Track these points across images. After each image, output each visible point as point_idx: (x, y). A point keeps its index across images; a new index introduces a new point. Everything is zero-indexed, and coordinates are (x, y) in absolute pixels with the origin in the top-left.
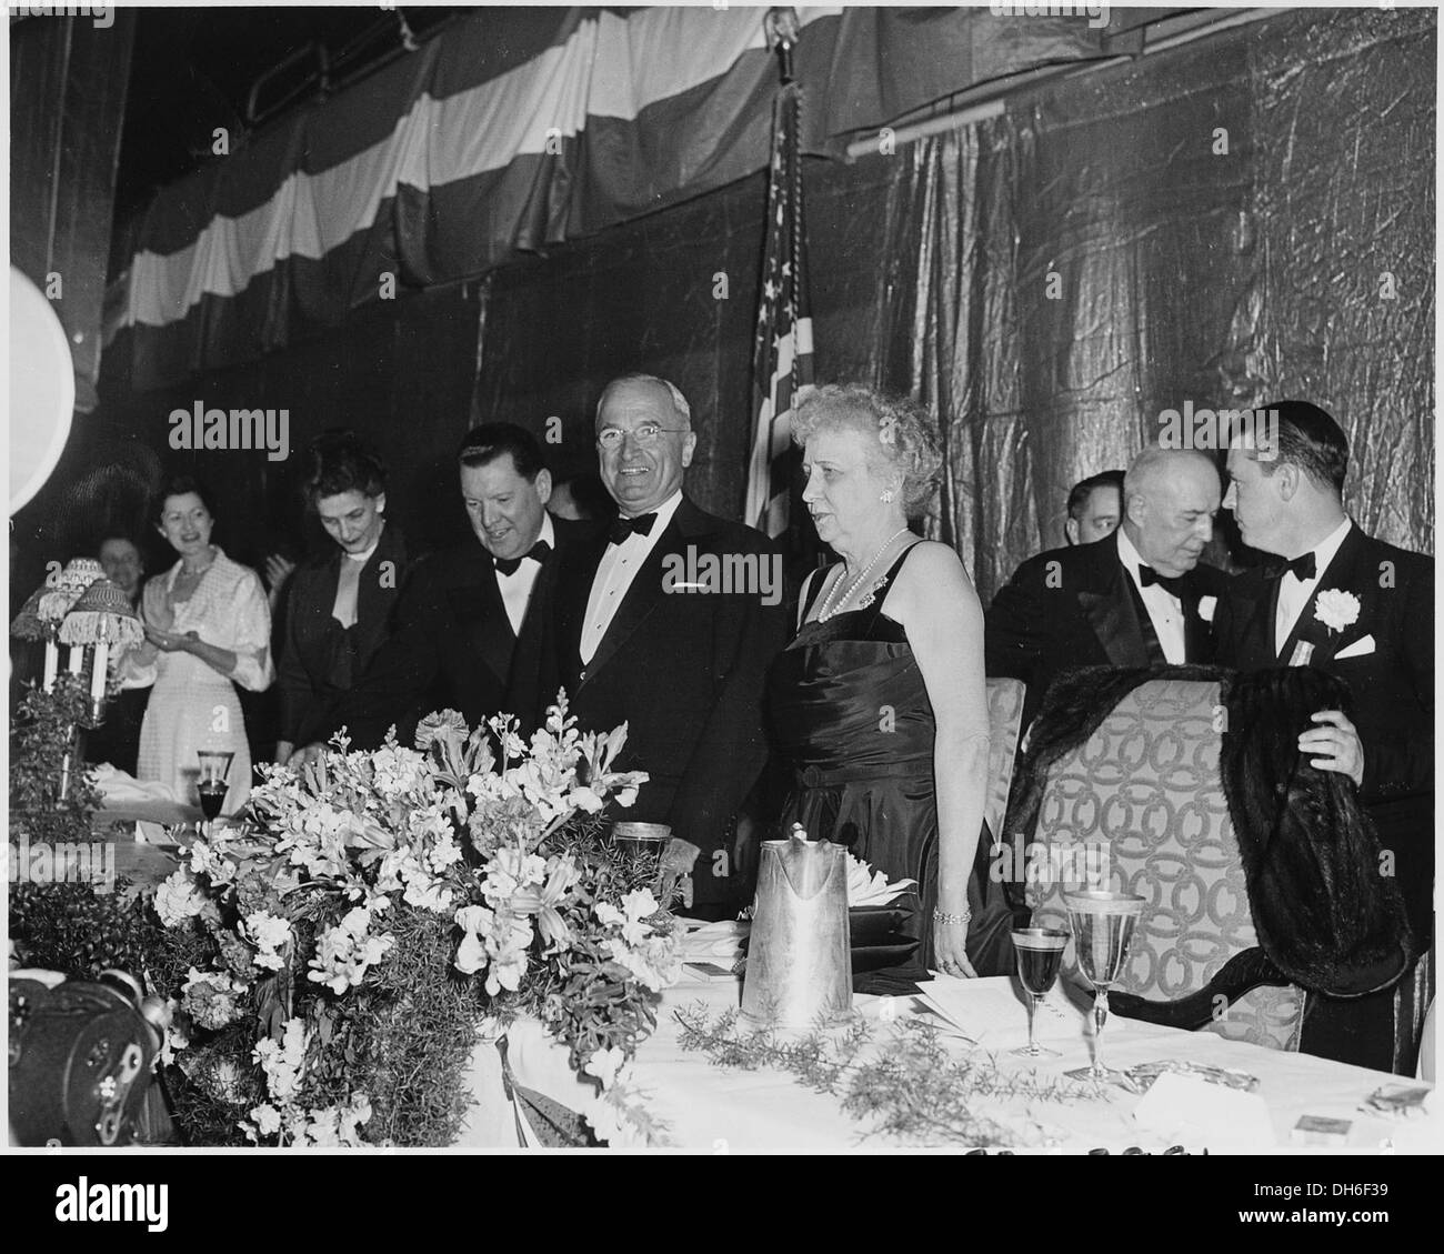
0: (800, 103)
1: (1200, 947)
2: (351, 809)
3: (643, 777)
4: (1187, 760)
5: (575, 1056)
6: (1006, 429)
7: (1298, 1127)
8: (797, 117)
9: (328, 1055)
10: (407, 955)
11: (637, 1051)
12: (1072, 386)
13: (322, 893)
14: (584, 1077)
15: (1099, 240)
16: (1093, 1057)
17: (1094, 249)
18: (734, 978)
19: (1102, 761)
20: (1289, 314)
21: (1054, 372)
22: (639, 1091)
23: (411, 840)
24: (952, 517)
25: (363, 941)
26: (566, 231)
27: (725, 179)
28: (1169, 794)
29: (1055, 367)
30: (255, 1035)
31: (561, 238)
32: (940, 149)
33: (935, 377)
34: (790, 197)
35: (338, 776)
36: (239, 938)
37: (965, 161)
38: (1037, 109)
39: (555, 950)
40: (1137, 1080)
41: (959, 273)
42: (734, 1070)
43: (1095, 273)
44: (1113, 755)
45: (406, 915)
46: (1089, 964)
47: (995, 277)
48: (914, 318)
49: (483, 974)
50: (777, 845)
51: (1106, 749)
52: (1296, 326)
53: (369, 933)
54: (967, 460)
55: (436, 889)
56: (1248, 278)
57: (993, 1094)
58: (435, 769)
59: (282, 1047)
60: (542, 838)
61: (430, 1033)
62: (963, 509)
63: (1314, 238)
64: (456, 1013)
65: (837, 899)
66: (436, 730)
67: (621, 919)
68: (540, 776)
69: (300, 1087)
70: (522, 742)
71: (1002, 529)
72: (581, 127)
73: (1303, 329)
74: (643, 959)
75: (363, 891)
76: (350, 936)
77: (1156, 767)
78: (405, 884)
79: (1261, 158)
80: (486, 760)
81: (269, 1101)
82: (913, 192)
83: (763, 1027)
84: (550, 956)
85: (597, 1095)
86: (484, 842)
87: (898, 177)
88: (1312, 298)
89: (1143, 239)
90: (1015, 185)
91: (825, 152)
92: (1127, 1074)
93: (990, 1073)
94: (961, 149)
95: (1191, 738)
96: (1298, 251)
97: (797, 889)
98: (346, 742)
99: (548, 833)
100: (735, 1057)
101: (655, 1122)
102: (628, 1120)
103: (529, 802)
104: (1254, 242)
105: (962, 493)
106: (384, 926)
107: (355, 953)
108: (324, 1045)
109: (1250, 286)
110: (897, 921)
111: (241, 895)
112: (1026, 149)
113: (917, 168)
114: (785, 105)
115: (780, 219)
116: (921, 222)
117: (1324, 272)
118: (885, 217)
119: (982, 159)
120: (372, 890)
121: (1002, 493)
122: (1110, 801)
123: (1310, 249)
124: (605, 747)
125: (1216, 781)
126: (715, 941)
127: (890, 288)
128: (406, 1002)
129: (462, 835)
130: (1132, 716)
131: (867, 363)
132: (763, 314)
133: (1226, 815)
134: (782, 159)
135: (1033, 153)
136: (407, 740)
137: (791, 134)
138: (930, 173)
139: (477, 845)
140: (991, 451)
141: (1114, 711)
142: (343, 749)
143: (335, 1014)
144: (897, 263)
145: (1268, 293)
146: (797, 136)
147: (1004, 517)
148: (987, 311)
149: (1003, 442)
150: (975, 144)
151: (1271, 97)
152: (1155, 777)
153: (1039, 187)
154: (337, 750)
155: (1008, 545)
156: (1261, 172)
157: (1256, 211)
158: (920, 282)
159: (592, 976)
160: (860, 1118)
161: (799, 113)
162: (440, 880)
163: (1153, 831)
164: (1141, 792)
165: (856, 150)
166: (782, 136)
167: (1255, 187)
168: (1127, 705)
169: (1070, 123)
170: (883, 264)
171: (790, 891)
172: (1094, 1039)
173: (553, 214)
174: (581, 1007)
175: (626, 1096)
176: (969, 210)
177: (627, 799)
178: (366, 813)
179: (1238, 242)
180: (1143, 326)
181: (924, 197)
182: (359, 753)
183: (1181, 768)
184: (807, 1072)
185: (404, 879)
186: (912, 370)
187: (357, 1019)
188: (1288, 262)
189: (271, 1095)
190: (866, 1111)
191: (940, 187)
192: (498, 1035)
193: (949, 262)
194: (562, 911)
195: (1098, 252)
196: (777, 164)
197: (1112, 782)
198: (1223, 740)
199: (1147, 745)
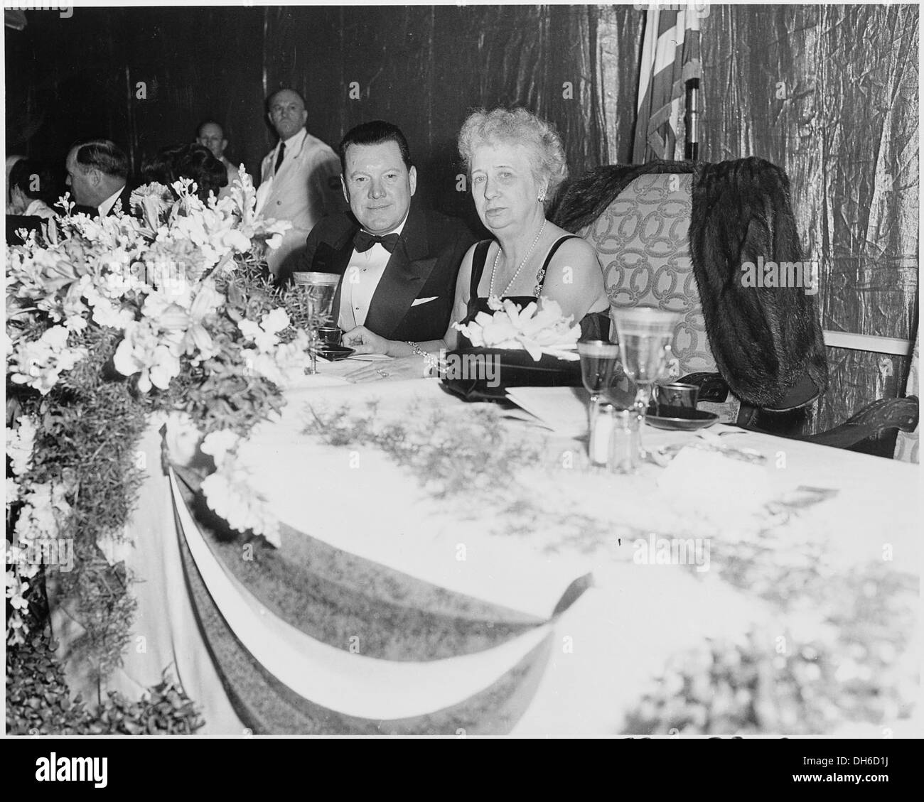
4: (665, 234)
19: (607, 236)
22: (245, 468)
23: (90, 271)
25: (61, 352)
28: (650, 260)
35: (67, 234)
40: (668, 457)
42: (338, 449)
44: (614, 232)
45: (94, 331)
49: (136, 376)
51: (610, 227)
53: (68, 346)
55: (117, 310)
58: (136, 226)
59: (18, 436)
66: (144, 198)
67: (258, 333)
75: (64, 314)
76: (51, 348)
77: (643, 239)
78: (92, 308)
95: (669, 216)
100: (341, 441)
101: (253, 493)
102: (235, 491)
103: (194, 244)
125: (685, 248)
130: (628, 201)
141: (618, 198)
142: (68, 213)
152: (642, 247)
163: (638, 287)
168: (628, 193)
183: (660, 240)
185: (89, 304)
192: (160, 423)
194: (208, 327)
197: (613, 252)
198: (692, 218)
199: (639, 223)
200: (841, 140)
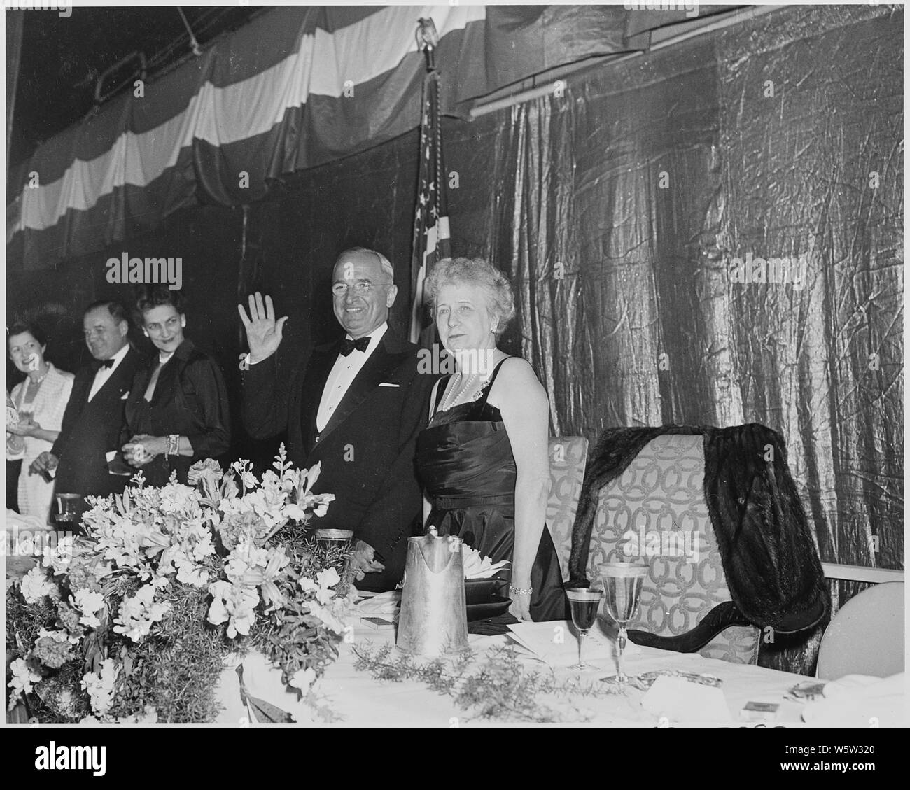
0: (439, 83)
1: (694, 603)
2: (145, 522)
3: (331, 497)
4: (684, 484)
5: (285, 675)
6: (571, 283)
7: (746, 708)
8: (437, 92)
9: (130, 682)
10: (178, 615)
11: (325, 672)
12: (612, 256)
13: (126, 576)
14: (290, 689)
15: (627, 165)
16: (618, 670)
17: (624, 171)
18: (393, 626)
19: (632, 486)
20: (742, 208)
21: (601, 248)
22: (325, 696)
23: (180, 540)
24: (539, 339)
25: (151, 606)
26: (295, 165)
27: (397, 133)
28: (673, 506)
29: (601, 244)
30: (83, 671)
31: (292, 170)
32: (527, 111)
33: (527, 252)
34: (434, 142)
35: (137, 503)
36: (70, 607)
37: (543, 119)
38: (587, 85)
39: (272, 609)
40: (646, 682)
41: (540, 187)
42: (387, 682)
43: (624, 186)
44: (638, 482)
45: (179, 589)
46: (615, 609)
47: (563, 189)
48: (513, 216)
49: (226, 625)
50: (418, 540)
51: (634, 479)
52: (747, 215)
53: (155, 602)
54: (548, 303)
55: (198, 571)
56: (717, 187)
57: (553, 693)
58: (199, 497)
59: (100, 678)
60: (267, 538)
61: (193, 664)
62: (545, 333)
63: (757, 162)
64: (210, 651)
65: (457, 573)
66: (201, 472)
67: (316, 588)
68: (265, 499)
69: (112, 704)
70: (255, 478)
71: (570, 346)
72: (304, 101)
73: (751, 218)
74: (329, 612)
75: (151, 575)
76: (142, 604)
77: (664, 489)
78: (177, 569)
79: (725, 112)
80: (233, 489)
81: (93, 714)
82: (511, 138)
83: (406, 655)
84: (270, 612)
85: (299, 700)
86: (228, 540)
87: (502, 128)
88: (757, 198)
89: (654, 163)
90: (574, 133)
91: (456, 114)
92: (639, 678)
93: (550, 679)
94: (540, 111)
95: (686, 470)
96: (748, 169)
97: (431, 567)
98: (142, 480)
99: (271, 535)
100: (389, 675)
101: (335, 716)
102: (319, 715)
103: (257, 514)
104: (721, 164)
105: (544, 324)
106: (165, 596)
107: (145, 614)
108: (127, 675)
109: (718, 191)
110: (498, 588)
111: (72, 579)
112: (580, 110)
113: (513, 123)
114: (429, 85)
115: (428, 155)
116: (516, 157)
117: (763, 182)
118: (494, 154)
119: (553, 117)
120: (156, 573)
121: (570, 323)
122: (637, 511)
123: (755, 168)
124: (306, 478)
125: (701, 497)
126: (382, 604)
127: (498, 198)
128: (178, 646)
129: (216, 537)
130: (649, 457)
131: (485, 245)
132: (419, 215)
133: (707, 519)
134: (428, 118)
135: (584, 113)
136: (183, 479)
137: (434, 103)
138: (521, 126)
139: (224, 543)
140: (562, 297)
141: (639, 455)
142: (140, 485)
143: (134, 655)
144: (502, 182)
145: (730, 195)
146: (437, 104)
147: (571, 338)
148: (558, 211)
149: (570, 291)
150: (549, 108)
151: (730, 75)
152: (664, 495)
153: (589, 133)
154: (137, 487)
155: (573, 355)
156: (724, 122)
157: (721, 145)
158: (516, 194)
159: (296, 624)
160: (466, 709)
161: (439, 90)
162: (200, 566)
164: (655, 505)
165: (475, 113)
166: (428, 104)
167: (720, 131)
168: (647, 450)
169: (607, 94)
170: (493, 183)
171: (427, 568)
172: (619, 659)
173: (288, 155)
174: (289, 645)
175: (317, 699)
176: (546, 148)
177: (321, 512)
178: (154, 525)
179: (711, 165)
180: (654, 217)
181: (518, 141)
182: (151, 488)
183: (680, 489)
184: (434, 682)
185: (177, 566)
186: (513, 248)
187: (148, 657)
188: (741, 176)
189: (93, 710)
190: (470, 705)
191: (528, 134)
192: (237, 665)
193: (534, 181)
194: (277, 583)
195: (626, 173)
196: (426, 121)
197: (638, 499)
198: (706, 471)
199: (659, 475)
200: (755, 390)
